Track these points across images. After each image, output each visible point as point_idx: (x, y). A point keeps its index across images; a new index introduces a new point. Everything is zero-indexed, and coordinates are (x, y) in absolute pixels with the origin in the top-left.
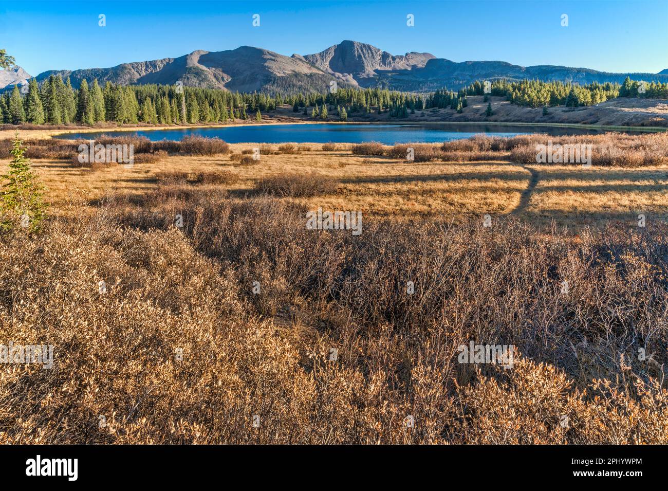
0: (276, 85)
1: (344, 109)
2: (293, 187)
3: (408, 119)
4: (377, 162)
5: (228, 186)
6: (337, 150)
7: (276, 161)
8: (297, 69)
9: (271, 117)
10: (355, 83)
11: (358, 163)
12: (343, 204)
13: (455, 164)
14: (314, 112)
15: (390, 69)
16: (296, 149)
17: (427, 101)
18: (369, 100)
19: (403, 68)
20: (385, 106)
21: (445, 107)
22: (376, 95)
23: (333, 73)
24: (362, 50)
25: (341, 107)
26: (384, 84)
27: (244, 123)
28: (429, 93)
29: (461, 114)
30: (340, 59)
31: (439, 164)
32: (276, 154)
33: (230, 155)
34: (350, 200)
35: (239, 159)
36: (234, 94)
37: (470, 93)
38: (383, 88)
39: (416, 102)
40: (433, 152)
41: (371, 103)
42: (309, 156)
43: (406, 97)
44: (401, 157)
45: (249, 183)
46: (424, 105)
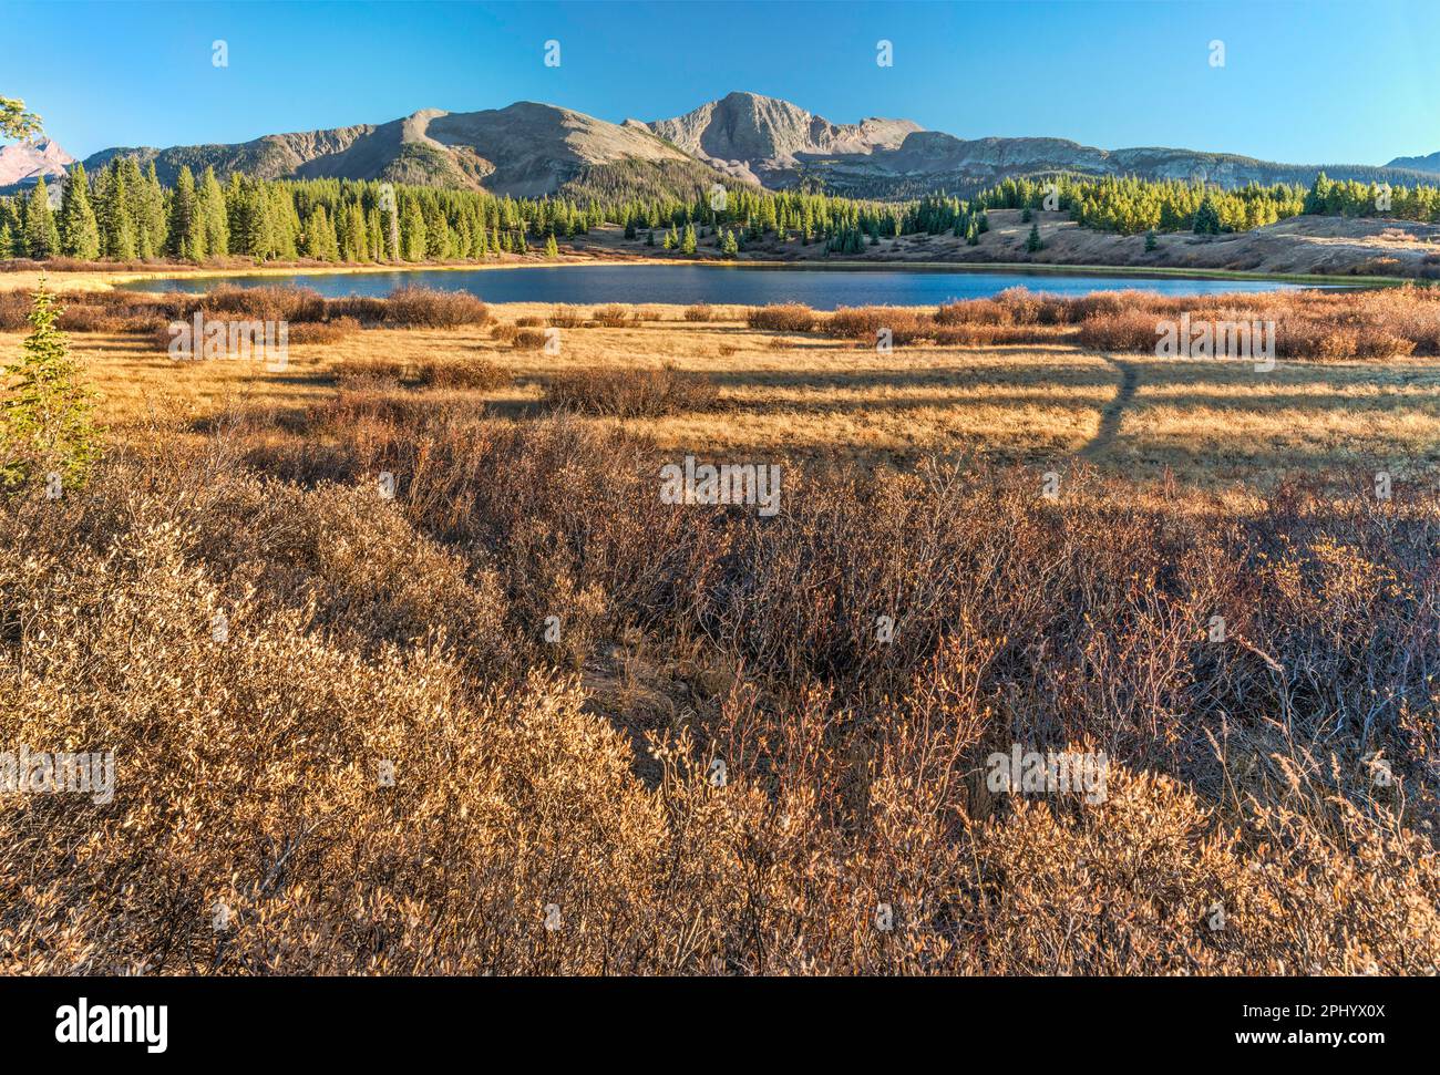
0: (588, 183)
1: (731, 234)
2: (623, 395)
3: (864, 255)
4: (800, 346)
5: (486, 393)
6: (717, 319)
7: (587, 342)
8: (634, 151)
9: (577, 249)
10: (753, 180)
11: (760, 348)
12: (727, 434)
13: (962, 351)
14: (668, 239)
15: (828, 152)
16: (629, 316)
17: (905, 220)
18: (784, 216)
19: (854, 151)
20: (817, 227)
21: (942, 233)
22: (797, 207)
23: (709, 158)
24: (769, 112)
25: (725, 231)
26: (814, 184)
27: (520, 261)
28: (910, 203)
29: (975, 248)
30: (724, 131)
31: (930, 351)
32: (586, 326)
33: (490, 328)
34: (741, 425)
35: (509, 335)
36: (500, 200)
37: (995, 204)
38: (813, 191)
39: (882, 222)
40: (916, 326)
41: (788, 222)
42: (656, 332)
43: (861, 211)
44: (850, 336)
45: (531, 387)
46: (898, 228)
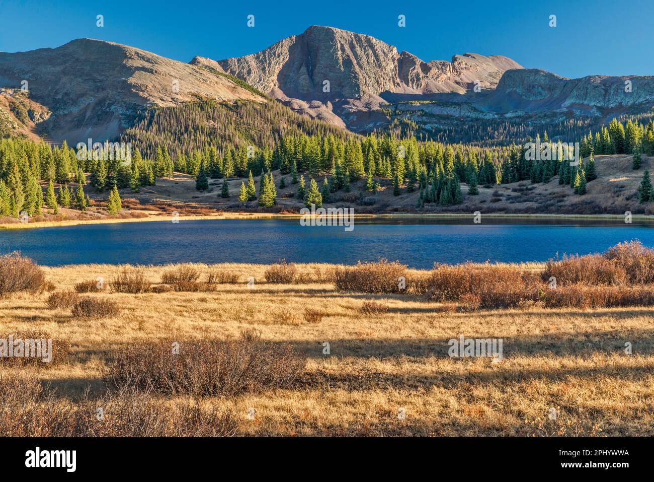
0: (155, 127)
1: (314, 184)
2: (198, 371)
3: (462, 206)
4: (395, 310)
5: (43, 371)
6: (301, 281)
7: (156, 309)
8: (205, 91)
9: (143, 202)
10: (338, 123)
11: (350, 312)
12: (316, 413)
13: (573, 314)
14: (244, 189)
15: (419, 92)
16: (202, 278)
17: (505, 166)
18: (372, 163)
19: (447, 90)
20: (410, 175)
21: (547, 181)
22: (387, 152)
23: (287, 99)
24: (352, 48)
25: (308, 179)
26: (405, 126)
27: (80, 218)
28: (510, 148)
29: (584, 197)
30: (304, 69)
31: (539, 315)
32: (155, 290)
33: (47, 295)
34: (332, 403)
35: (68, 304)
36: (56, 149)
37: (602, 149)
38: (403, 135)
39: (480, 168)
40: (522, 286)
41: (377, 169)
42: (233, 296)
43: (457, 157)
44: (451, 298)
45: (93, 363)
46: (499, 176)
